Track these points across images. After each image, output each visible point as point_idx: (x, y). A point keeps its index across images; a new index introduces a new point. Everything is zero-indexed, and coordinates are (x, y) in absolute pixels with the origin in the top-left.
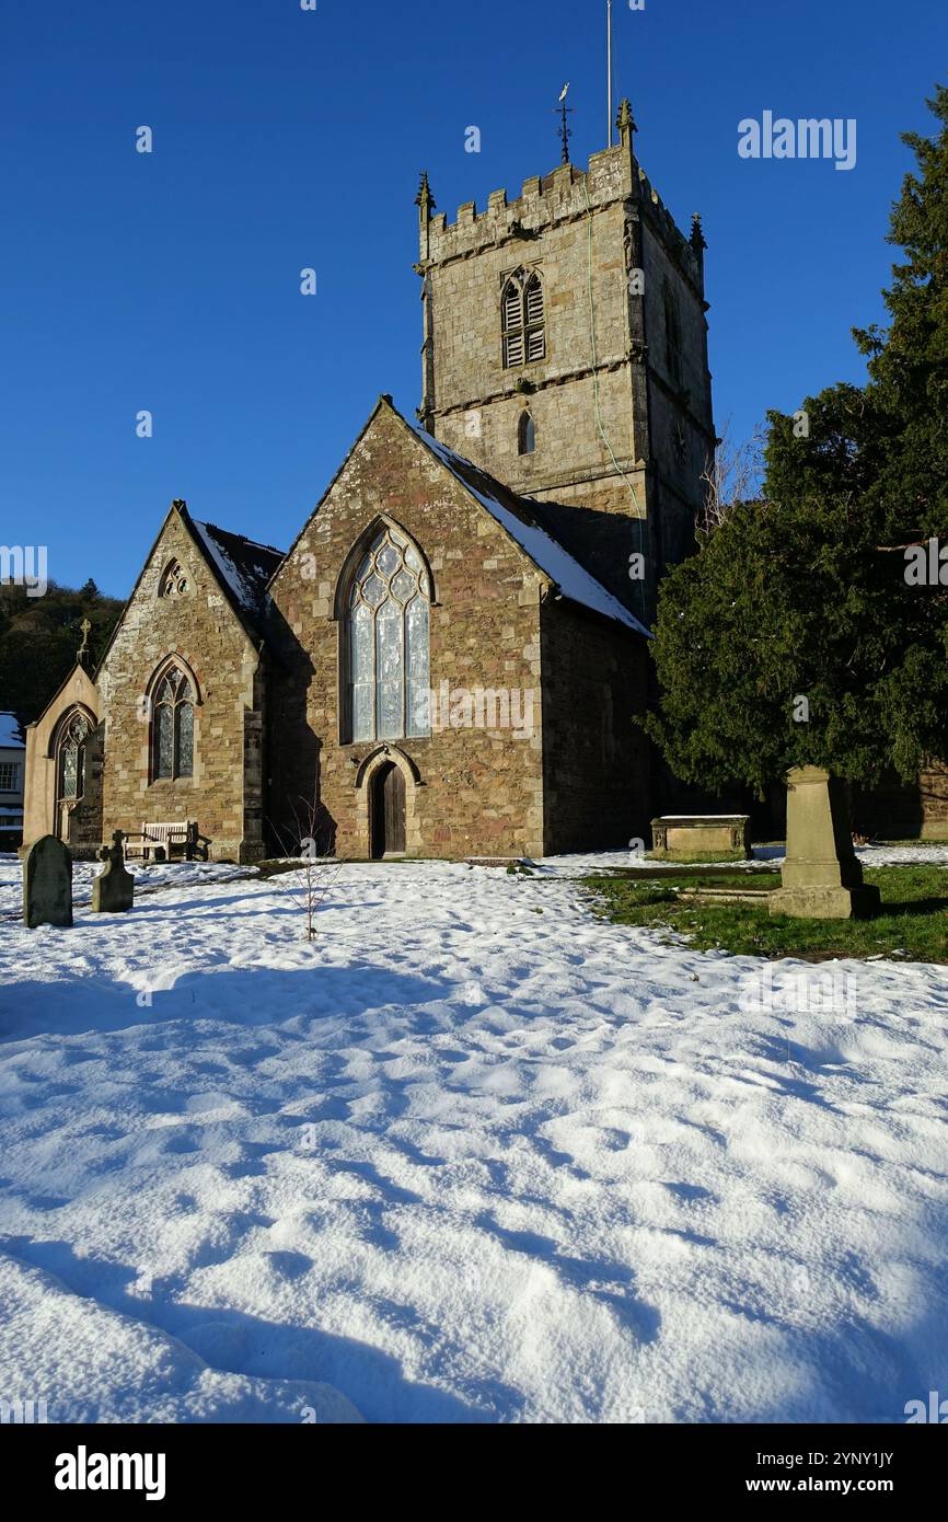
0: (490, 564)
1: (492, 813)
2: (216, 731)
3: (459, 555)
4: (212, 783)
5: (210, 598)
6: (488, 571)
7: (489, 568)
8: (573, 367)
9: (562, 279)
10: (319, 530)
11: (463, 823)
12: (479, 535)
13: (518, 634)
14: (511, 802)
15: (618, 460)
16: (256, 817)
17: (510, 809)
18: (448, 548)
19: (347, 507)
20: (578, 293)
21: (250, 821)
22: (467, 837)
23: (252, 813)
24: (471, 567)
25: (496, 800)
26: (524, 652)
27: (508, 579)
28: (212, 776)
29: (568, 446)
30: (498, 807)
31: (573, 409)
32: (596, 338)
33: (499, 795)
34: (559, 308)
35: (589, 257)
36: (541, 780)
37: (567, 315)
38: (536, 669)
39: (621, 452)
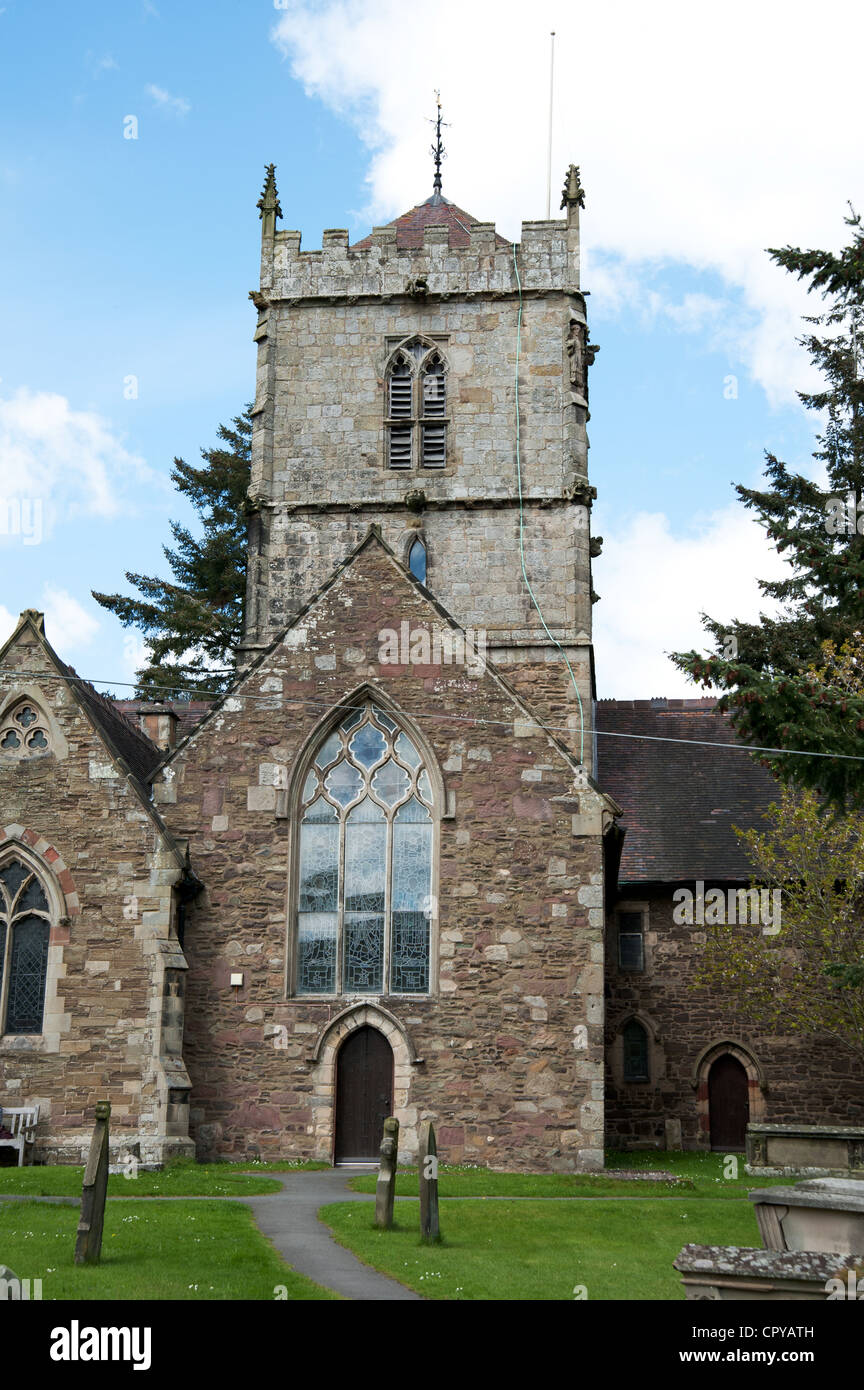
0: (532, 775)
1: (528, 1107)
2: (95, 966)
3: (487, 756)
4: (85, 1045)
5: (93, 764)
6: (529, 785)
7: (529, 779)
8: (488, 490)
9: (478, 370)
10: (263, 689)
11: (485, 1117)
12: (516, 735)
13: (572, 870)
14: (559, 1092)
15: (552, 625)
16: (184, 1101)
17: (558, 1102)
18: (471, 745)
19: (313, 663)
20: (500, 394)
21: (175, 1106)
22: (490, 1139)
23: (178, 1096)
24: (504, 772)
25: (534, 1089)
26: (579, 894)
27: (556, 798)
28: (87, 1032)
29: (478, 593)
30: (536, 1100)
31: (487, 546)
32: (523, 460)
33: (541, 1082)
34: (470, 407)
35: (519, 353)
36: (602, 1065)
37: (482, 419)
38: (597, 918)
39: (556, 616)
